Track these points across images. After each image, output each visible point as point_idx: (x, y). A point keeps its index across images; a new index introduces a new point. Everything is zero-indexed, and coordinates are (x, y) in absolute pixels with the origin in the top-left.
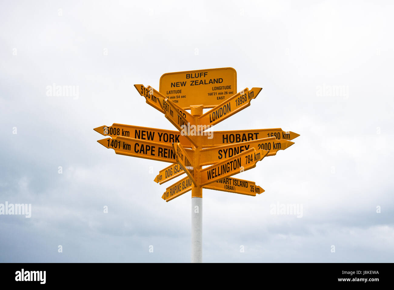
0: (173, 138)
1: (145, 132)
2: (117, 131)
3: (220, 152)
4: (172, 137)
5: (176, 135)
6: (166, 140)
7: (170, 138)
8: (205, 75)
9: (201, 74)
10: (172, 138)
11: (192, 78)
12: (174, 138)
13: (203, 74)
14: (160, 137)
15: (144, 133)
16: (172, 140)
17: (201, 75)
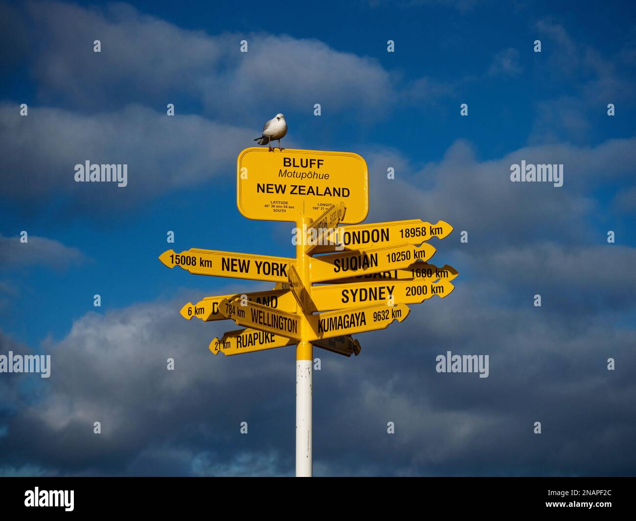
0: (277, 269)
1: (236, 260)
2: (192, 261)
3: (345, 293)
4: (275, 266)
5: (281, 265)
6: (267, 271)
7: (273, 269)
8: (319, 164)
9: (313, 162)
10: (275, 269)
11: (294, 166)
12: (279, 269)
13: (316, 162)
14: (259, 267)
15: (235, 262)
16: (275, 271)
17: (311, 164)
